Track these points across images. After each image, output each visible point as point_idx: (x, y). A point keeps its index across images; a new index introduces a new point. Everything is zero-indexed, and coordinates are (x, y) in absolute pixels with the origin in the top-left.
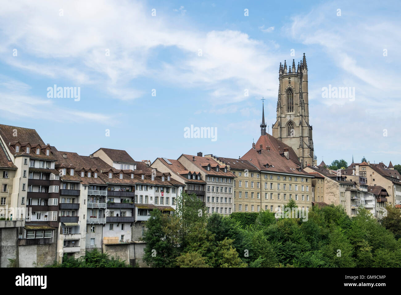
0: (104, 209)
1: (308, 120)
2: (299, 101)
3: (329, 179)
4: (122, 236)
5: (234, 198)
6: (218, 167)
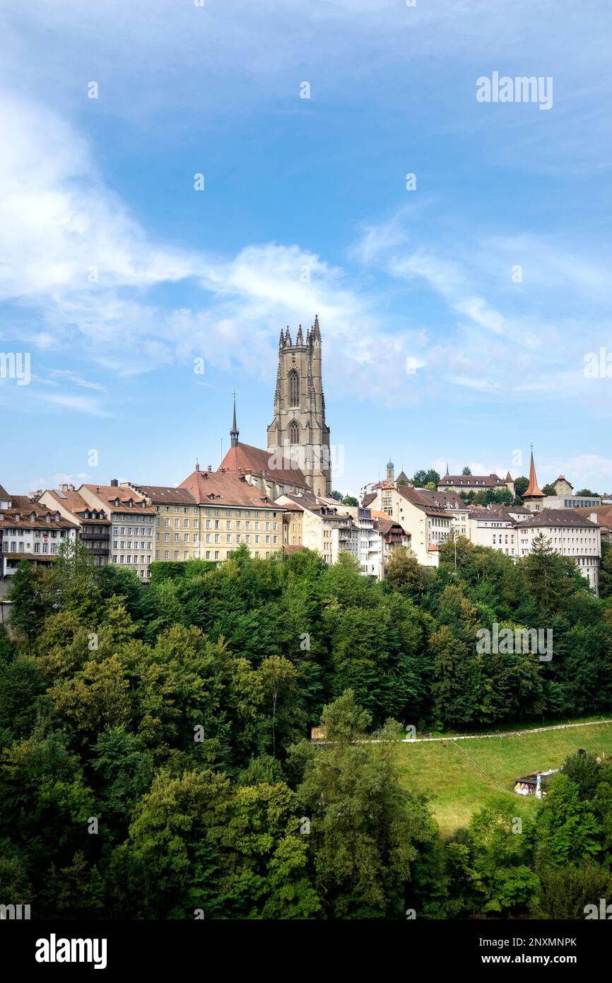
1: (324, 418)
2: (307, 389)
3: (309, 513)
5: (154, 543)
6: (131, 500)
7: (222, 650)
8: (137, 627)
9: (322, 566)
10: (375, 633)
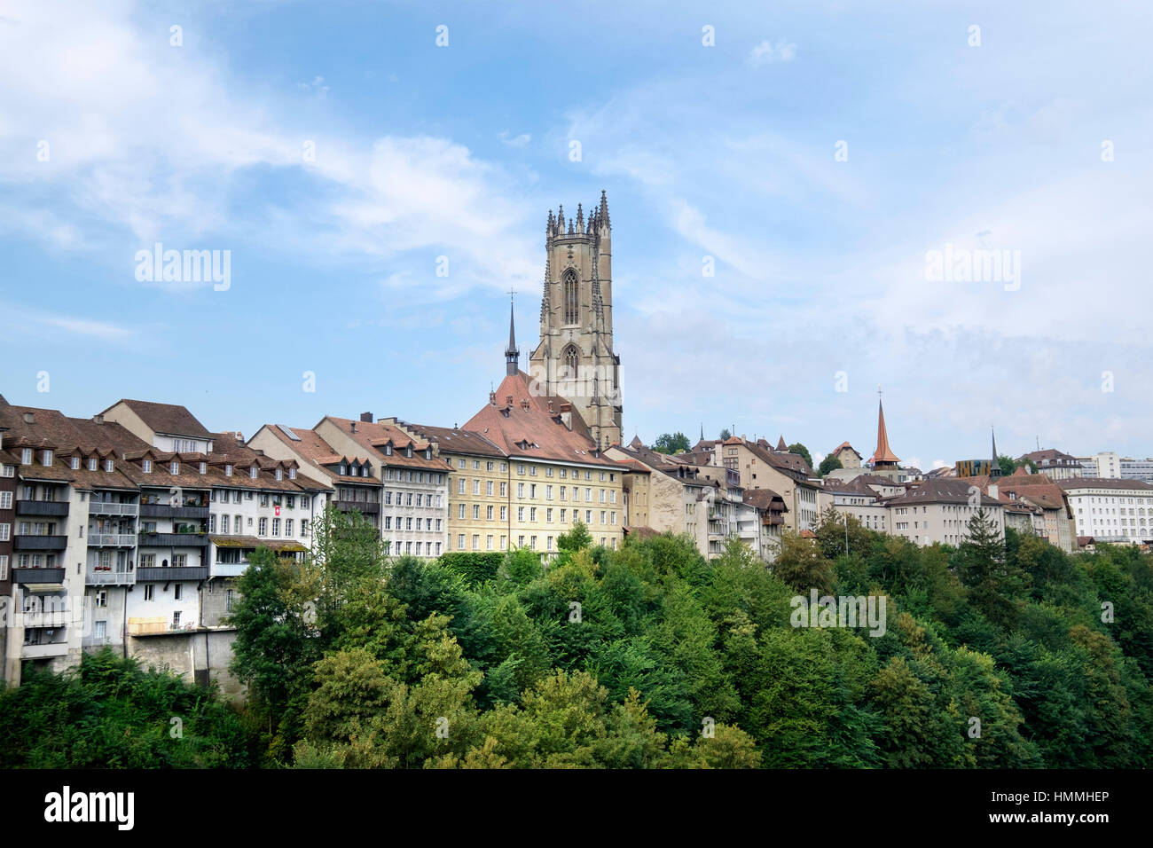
0: (130, 550)
1: (611, 342)
2: (591, 298)
3: (660, 475)
4: (177, 614)
5: (446, 520)
6: (408, 447)
10: (816, 673)
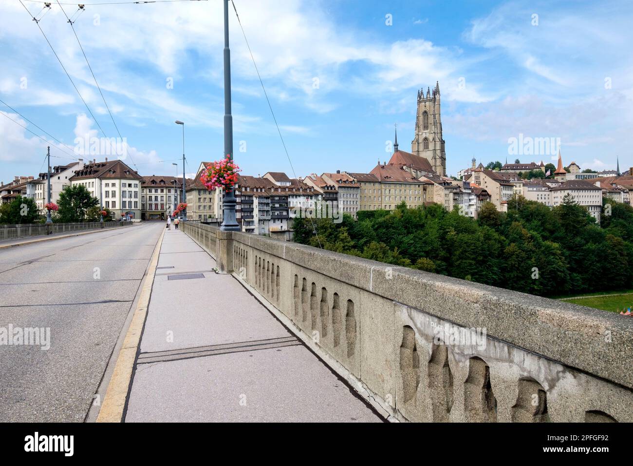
0: (269, 211)
1: (441, 136)
2: (433, 121)
3: (437, 185)
4: (282, 227)
5: (360, 201)
6: (347, 180)
7: (397, 254)
8: (354, 243)
9: (445, 212)
10: (475, 246)
